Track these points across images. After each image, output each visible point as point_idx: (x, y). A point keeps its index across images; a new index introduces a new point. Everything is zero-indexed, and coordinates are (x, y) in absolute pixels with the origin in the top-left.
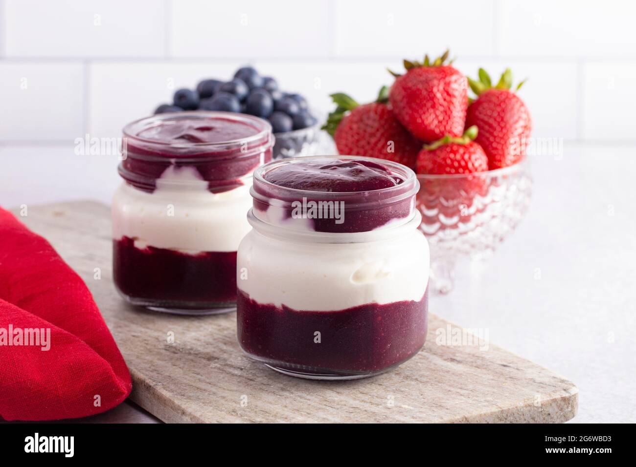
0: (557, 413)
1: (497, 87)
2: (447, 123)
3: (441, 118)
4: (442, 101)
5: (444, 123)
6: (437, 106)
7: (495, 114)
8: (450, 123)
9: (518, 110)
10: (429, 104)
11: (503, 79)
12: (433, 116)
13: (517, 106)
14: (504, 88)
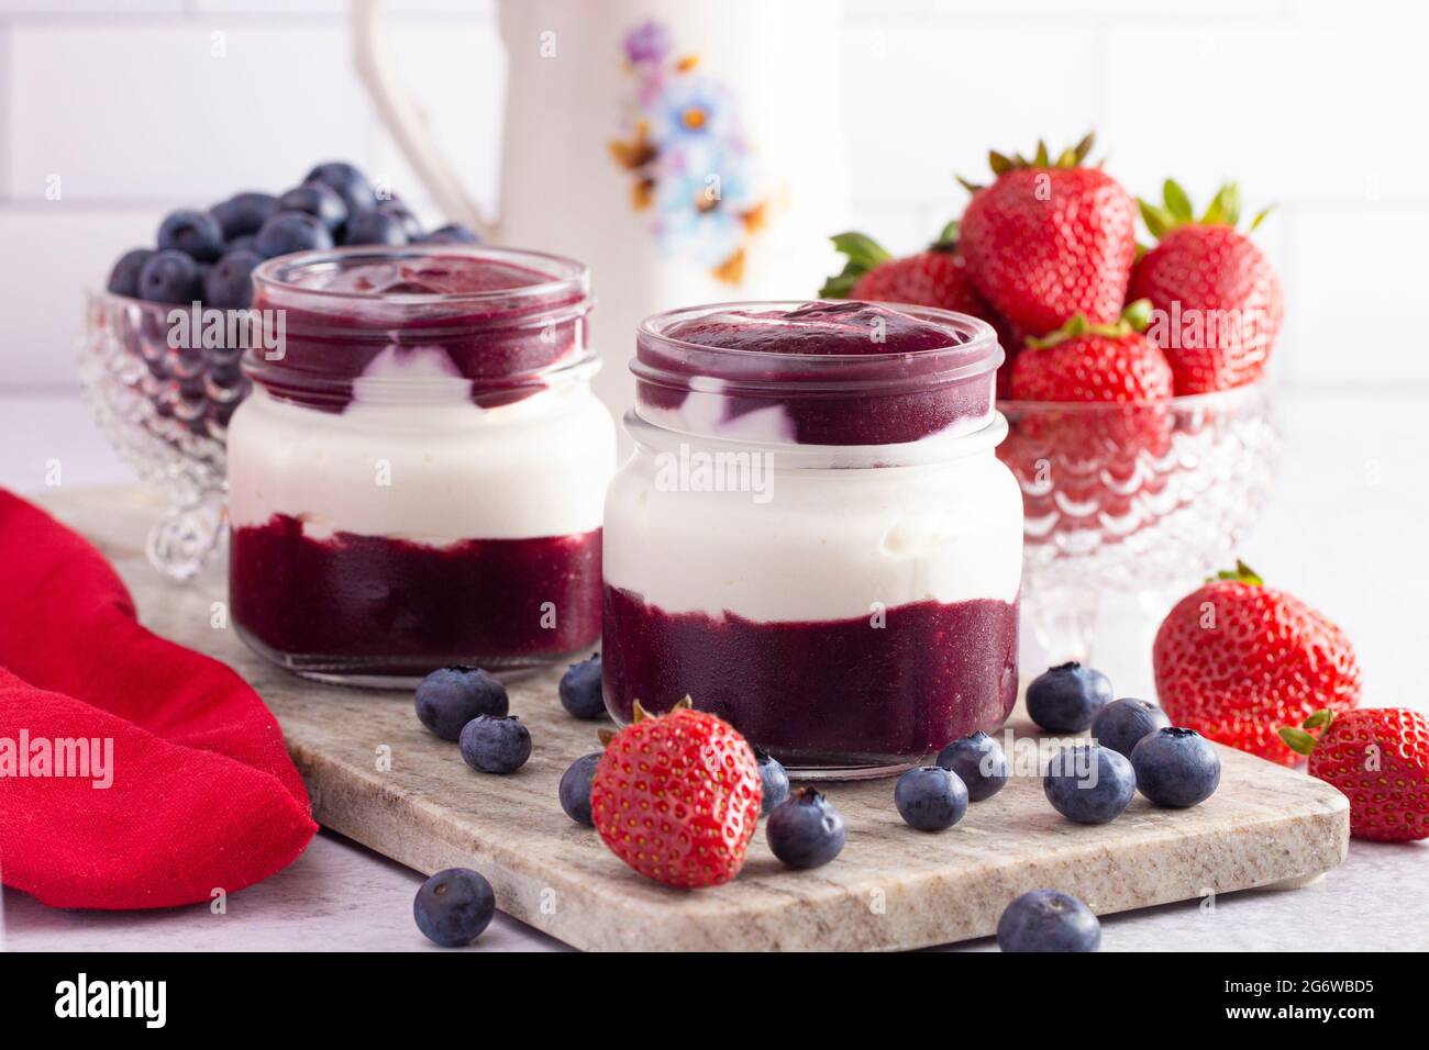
0: (1303, 850)
1: (1204, 222)
2: (1084, 294)
3: (1070, 282)
4: (1072, 243)
5: (1077, 293)
6: (1063, 254)
7: (1195, 278)
8: (1090, 292)
9: (1250, 270)
10: (1043, 251)
11: (1218, 202)
12: (1052, 277)
13: (1246, 262)
14: (1221, 222)
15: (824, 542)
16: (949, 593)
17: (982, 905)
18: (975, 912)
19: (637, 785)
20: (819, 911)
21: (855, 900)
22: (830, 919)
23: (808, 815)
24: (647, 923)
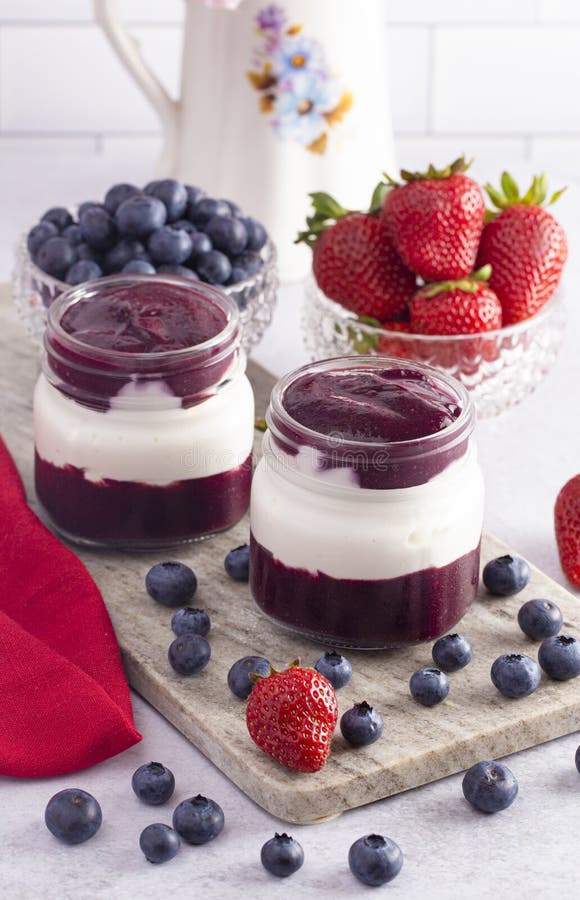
15: (374, 541)
16: (440, 562)
17: (455, 760)
18: (451, 763)
19: (271, 718)
20: (368, 780)
21: (387, 771)
22: (374, 783)
23: (363, 721)
24: (276, 793)
